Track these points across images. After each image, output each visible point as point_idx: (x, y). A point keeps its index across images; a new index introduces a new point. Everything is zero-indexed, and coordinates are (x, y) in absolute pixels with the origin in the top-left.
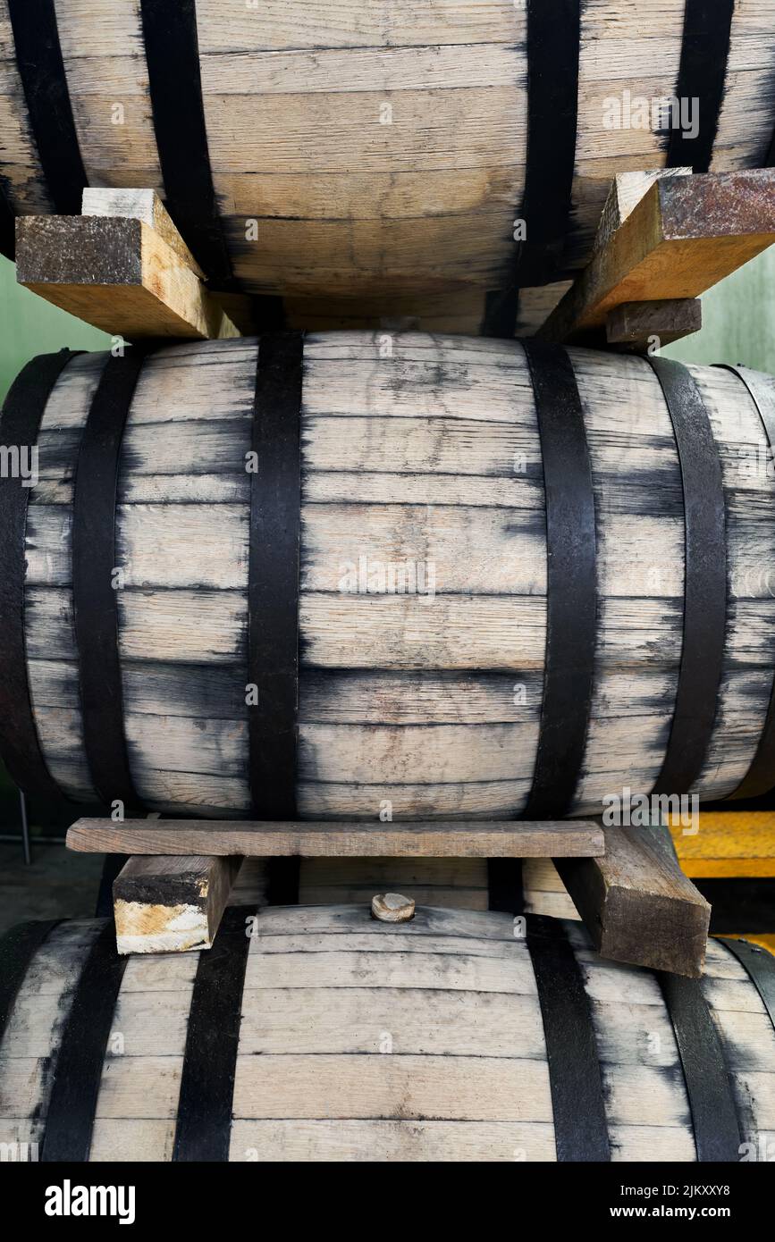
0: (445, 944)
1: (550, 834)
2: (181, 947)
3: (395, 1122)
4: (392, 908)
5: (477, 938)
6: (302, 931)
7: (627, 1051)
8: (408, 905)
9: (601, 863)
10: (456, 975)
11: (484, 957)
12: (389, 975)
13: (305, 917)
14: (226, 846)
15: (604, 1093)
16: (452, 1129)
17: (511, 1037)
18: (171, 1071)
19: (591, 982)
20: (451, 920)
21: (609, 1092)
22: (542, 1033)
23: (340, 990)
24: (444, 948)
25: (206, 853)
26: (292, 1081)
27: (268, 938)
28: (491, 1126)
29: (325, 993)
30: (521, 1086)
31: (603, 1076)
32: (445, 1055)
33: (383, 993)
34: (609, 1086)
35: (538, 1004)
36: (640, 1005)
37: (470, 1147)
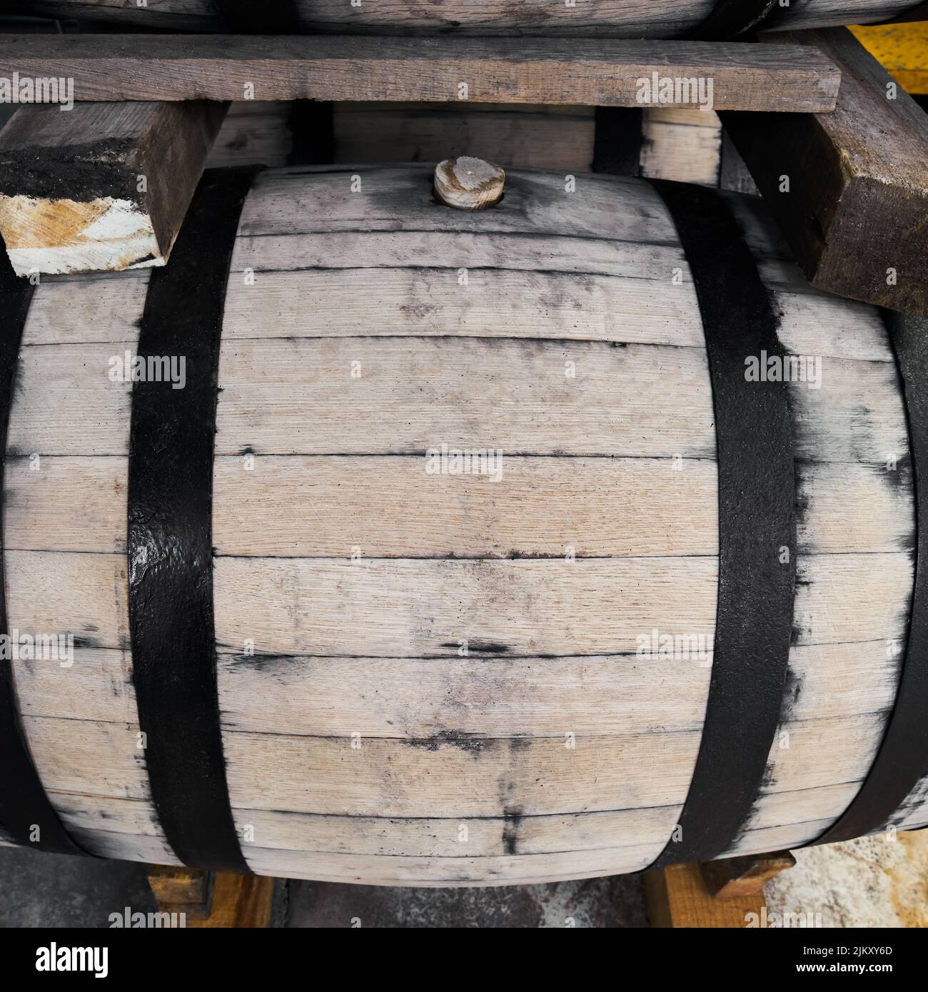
0: (556, 252)
1: (749, 71)
2: (115, 264)
3: (473, 562)
4: (467, 187)
5: (606, 240)
6: (319, 226)
7: (837, 440)
8: (494, 180)
9: (829, 125)
10: (574, 312)
11: (620, 277)
12: (464, 312)
13: (326, 198)
14: (178, 85)
15: (798, 508)
16: (562, 570)
17: (659, 422)
18: (112, 481)
19: (786, 322)
20: (561, 204)
21: (805, 506)
22: (710, 414)
23: (382, 341)
24: (554, 260)
25: (146, 96)
26: (305, 499)
27: (263, 240)
28: (622, 564)
29: (357, 346)
30: (674, 502)
31: (798, 481)
32: (557, 455)
33: (454, 348)
34: (805, 498)
35: (706, 365)
36: (858, 361)
37: (588, 594)
